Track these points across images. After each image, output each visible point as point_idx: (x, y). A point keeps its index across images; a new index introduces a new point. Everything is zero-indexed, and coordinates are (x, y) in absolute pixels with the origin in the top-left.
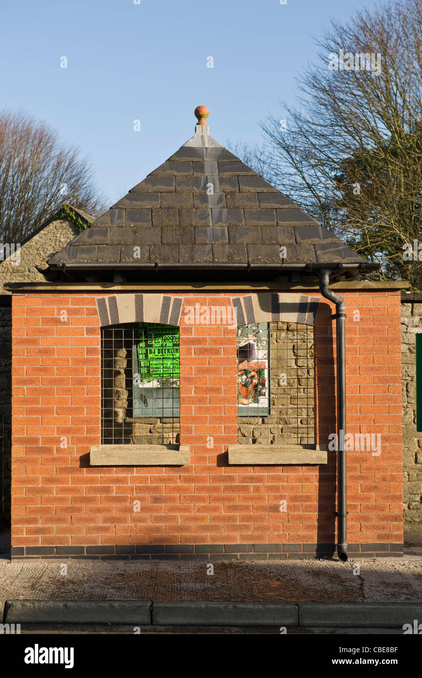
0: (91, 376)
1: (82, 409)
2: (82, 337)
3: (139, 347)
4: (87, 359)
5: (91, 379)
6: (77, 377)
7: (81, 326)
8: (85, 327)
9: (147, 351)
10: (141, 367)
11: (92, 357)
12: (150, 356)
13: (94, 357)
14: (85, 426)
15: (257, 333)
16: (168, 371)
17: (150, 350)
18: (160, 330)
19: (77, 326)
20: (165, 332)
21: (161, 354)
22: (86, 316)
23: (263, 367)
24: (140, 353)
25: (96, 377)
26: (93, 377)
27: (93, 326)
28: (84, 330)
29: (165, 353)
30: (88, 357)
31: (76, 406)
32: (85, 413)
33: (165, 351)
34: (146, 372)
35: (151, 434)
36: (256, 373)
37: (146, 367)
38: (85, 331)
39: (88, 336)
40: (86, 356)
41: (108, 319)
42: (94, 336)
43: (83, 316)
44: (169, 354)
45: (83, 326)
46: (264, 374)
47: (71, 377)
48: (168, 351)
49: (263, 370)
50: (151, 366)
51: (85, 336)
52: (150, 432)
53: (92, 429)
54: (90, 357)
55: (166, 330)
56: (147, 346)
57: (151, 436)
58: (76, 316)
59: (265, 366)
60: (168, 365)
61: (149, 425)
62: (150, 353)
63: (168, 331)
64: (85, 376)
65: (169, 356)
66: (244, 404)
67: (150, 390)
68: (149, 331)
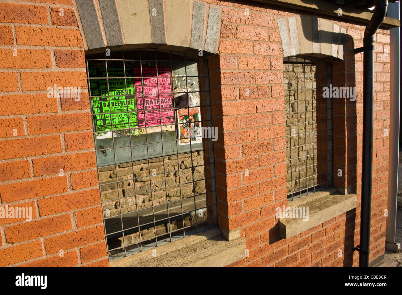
0: (75, 152)
1: (66, 219)
2: (46, 70)
3: (93, 101)
4: (64, 117)
5: (77, 156)
6: (45, 157)
7: (42, 48)
8: (51, 49)
9: (101, 104)
10: (97, 120)
11: (74, 112)
12: (105, 109)
13: (79, 112)
14: (77, 249)
15: (192, 85)
16: (123, 121)
17: (105, 104)
18: (112, 84)
19: (33, 48)
20: (117, 86)
21: (115, 106)
22: (51, 26)
23: (197, 112)
24: (95, 106)
25: (86, 151)
26: (80, 152)
27: (69, 48)
28: (49, 56)
29: (119, 105)
30: (66, 112)
31: (51, 216)
32: (73, 224)
33: (118, 103)
34: (102, 124)
35: (111, 179)
36: (192, 117)
37: (102, 119)
38: (53, 59)
39: (60, 70)
40: (60, 113)
41: (100, 34)
42: (73, 70)
43: (44, 26)
44: (122, 106)
45: (48, 48)
46: (198, 117)
47: (30, 159)
48: (121, 103)
49: (197, 114)
50: (106, 119)
51: (54, 68)
52: (111, 177)
53: (91, 251)
54: (69, 112)
55: (118, 84)
56: (101, 99)
57: (112, 181)
58: (27, 25)
59: (198, 111)
60: (123, 116)
61: (109, 172)
62: (104, 107)
63: (119, 85)
64: (64, 153)
65: (122, 108)
66: (185, 143)
67: (108, 140)
68: (102, 85)
